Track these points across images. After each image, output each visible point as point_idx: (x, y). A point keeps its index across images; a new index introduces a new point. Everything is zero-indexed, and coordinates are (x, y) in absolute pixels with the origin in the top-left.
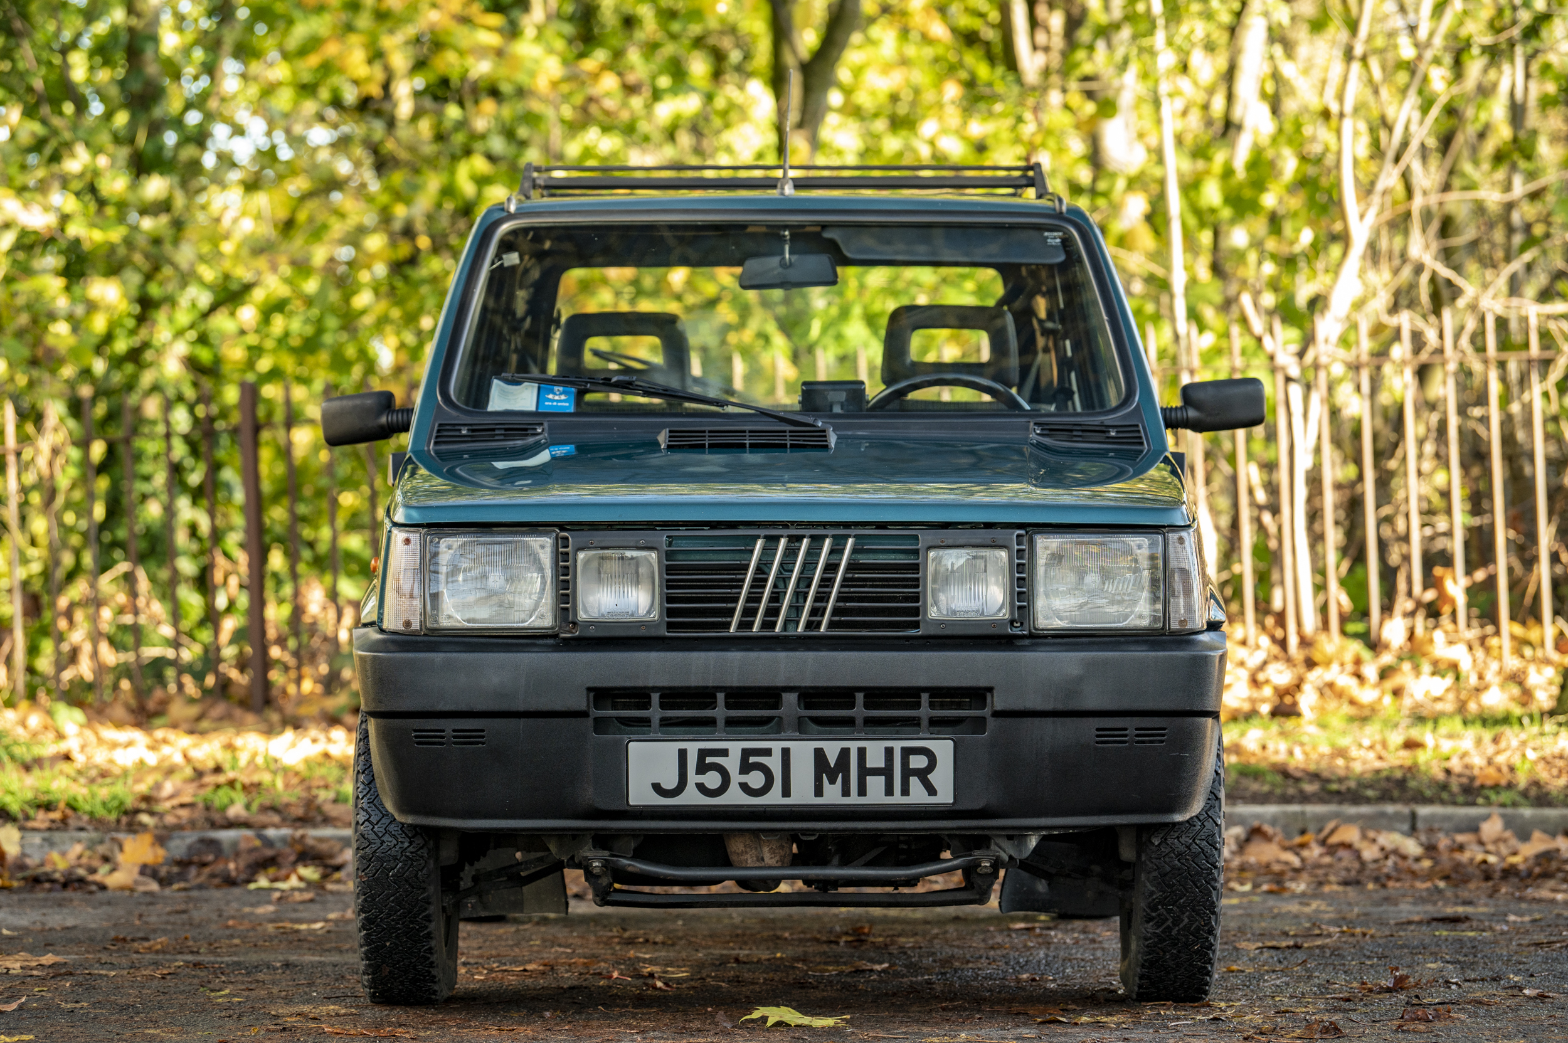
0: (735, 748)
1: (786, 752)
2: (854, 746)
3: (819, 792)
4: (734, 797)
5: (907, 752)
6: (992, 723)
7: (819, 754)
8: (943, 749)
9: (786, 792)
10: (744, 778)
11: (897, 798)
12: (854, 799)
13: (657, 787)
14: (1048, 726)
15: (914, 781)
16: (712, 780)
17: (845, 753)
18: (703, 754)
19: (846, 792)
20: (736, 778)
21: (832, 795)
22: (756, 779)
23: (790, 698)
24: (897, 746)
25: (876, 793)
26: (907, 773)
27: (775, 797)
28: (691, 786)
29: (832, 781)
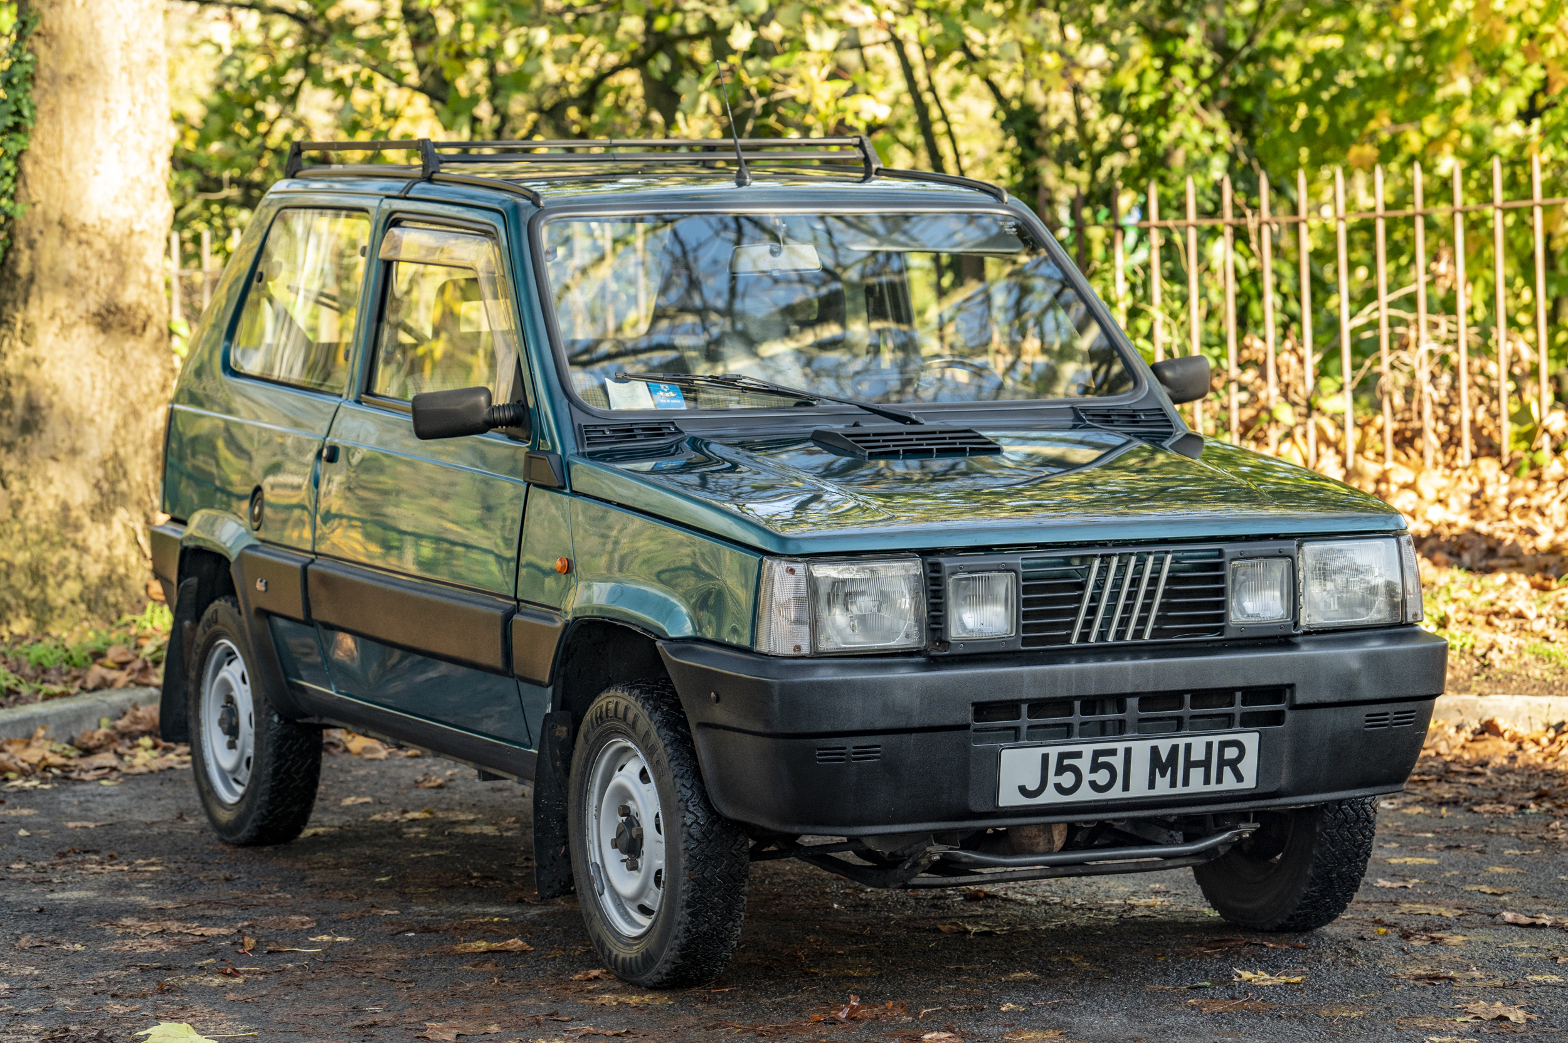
0: (1088, 750)
1: (1128, 751)
2: (1182, 742)
3: (1152, 785)
4: (1085, 794)
5: (1223, 745)
6: (1289, 716)
7: (1155, 751)
8: (1251, 740)
9: (1126, 787)
10: (1093, 777)
11: (1213, 787)
12: (1180, 789)
13: (1023, 790)
14: (1330, 716)
15: (1227, 770)
16: (1068, 780)
17: (1175, 749)
18: (1062, 756)
19: (1173, 784)
20: (1087, 777)
21: (1163, 787)
22: (1102, 777)
23: (1133, 703)
24: (1216, 740)
25: (1197, 783)
26: (1222, 763)
27: (1116, 793)
28: (1050, 787)
29: (1163, 775)
